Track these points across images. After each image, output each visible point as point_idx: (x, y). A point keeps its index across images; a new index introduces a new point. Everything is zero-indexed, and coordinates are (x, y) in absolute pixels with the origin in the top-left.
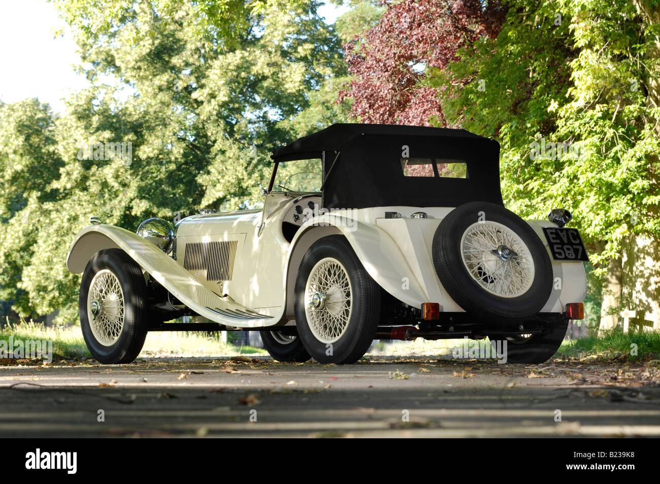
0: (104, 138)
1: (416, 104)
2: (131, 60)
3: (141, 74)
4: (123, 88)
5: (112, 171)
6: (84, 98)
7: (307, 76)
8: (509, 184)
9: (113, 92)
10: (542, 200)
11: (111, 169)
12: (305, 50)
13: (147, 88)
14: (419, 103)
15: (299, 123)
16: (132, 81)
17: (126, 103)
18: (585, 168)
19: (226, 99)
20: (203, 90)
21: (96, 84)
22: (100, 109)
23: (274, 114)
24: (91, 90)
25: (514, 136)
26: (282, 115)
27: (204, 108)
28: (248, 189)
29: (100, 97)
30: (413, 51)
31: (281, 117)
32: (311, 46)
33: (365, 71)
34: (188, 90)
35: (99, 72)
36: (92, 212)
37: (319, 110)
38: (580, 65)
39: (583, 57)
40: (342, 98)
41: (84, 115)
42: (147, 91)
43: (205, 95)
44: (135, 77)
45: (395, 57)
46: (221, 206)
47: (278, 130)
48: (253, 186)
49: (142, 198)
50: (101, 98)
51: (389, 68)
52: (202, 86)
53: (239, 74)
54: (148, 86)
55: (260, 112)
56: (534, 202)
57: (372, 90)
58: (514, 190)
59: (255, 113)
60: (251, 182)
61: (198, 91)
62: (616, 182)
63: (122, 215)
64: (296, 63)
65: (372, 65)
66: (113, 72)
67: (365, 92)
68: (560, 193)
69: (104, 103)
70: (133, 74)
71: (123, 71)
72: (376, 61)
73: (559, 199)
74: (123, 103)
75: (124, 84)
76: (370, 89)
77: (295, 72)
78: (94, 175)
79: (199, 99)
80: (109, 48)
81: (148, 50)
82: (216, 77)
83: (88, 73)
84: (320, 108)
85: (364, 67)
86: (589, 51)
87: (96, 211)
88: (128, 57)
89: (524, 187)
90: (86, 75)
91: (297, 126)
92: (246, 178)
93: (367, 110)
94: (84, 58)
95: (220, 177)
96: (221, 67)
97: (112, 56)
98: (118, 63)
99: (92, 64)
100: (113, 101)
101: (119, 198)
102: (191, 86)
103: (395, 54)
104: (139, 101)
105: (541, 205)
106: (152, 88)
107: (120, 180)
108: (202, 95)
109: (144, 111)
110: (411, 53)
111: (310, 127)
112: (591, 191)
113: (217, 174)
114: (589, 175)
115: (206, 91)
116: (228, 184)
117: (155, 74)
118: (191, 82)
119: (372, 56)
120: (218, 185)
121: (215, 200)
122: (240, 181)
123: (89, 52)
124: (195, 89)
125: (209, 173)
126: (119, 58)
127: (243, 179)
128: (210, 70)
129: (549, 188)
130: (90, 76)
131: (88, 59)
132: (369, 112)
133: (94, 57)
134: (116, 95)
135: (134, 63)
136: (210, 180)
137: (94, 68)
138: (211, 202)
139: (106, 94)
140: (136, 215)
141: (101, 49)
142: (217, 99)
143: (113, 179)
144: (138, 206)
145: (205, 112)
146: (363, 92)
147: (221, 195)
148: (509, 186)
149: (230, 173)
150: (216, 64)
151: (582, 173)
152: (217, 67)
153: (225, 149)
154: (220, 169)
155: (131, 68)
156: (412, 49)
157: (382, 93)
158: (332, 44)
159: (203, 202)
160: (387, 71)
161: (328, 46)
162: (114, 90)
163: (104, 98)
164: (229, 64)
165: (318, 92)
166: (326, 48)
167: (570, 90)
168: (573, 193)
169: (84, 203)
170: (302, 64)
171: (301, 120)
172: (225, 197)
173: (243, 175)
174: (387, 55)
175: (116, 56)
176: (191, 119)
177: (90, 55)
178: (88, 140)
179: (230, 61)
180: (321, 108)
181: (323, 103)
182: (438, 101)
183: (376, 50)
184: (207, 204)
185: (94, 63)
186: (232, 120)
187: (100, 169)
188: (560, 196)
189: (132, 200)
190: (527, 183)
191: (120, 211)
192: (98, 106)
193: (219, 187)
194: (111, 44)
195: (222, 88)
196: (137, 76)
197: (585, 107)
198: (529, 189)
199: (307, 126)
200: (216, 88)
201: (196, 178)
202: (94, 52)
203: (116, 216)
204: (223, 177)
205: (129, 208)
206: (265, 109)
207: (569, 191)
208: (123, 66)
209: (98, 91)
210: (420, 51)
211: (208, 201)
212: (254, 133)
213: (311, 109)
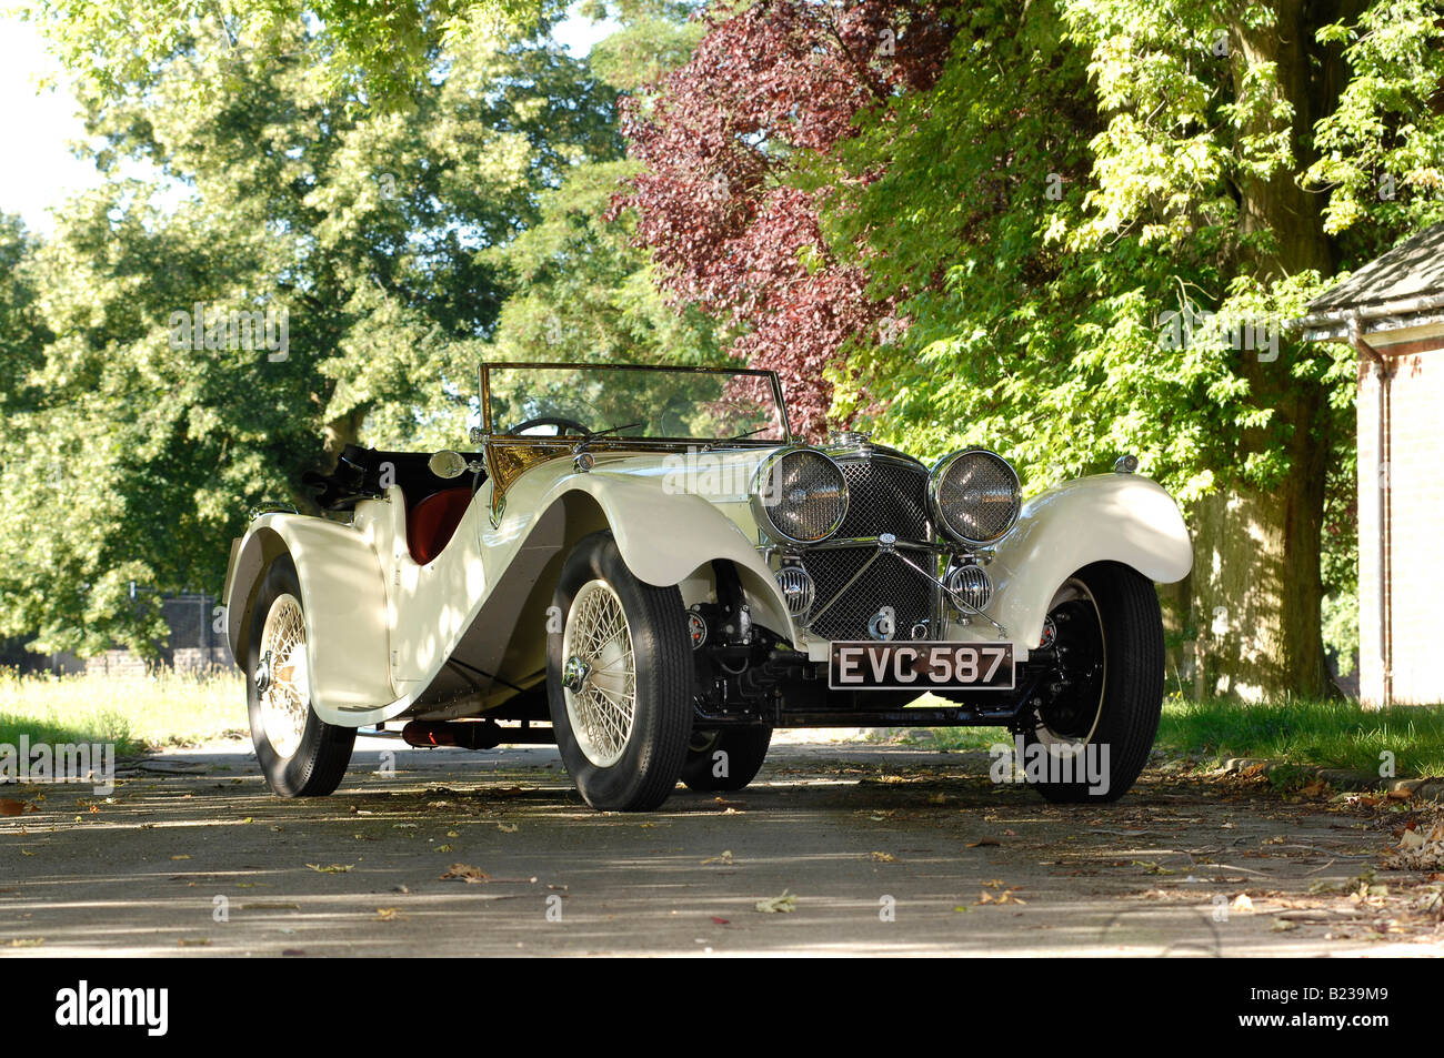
0: (132, 286)
1: (768, 220)
2: (184, 131)
3: (205, 158)
4: (169, 186)
5: (149, 351)
6: (91, 206)
7: (533, 160)
8: (964, 388)
9: (148, 195)
10: (1030, 419)
11: (146, 346)
12: (529, 109)
13: (216, 186)
14: (775, 219)
15: (521, 255)
16: (187, 172)
17: (175, 215)
18: (1119, 352)
19: (372, 207)
20: (327, 190)
21: (117, 178)
22: (123, 229)
23: (469, 235)
24: (106, 191)
25: (970, 288)
26: (486, 238)
27: (329, 225)
28: (419, 385)
29: (124, 204)
30: (760, 115)
31: (484, 241)
32: (542, 102)
33: (664, 155)
34: (299, 188)
35: (120, 155)
36: (109, 431)
37: (559, 228)
38: (1110, 145)
39: (1117, 130)
40: (618, 210)
41: (91, 242)
42: (215, 191)
43: (331, 200)
44: (192, 163)
45: (723, 125)
46: (366, 419)
47: (480, 268)
48: (429, 380)
49: (207, 404)
50: (125, 208)
51: (712, 149)
52: (324, 182)
53: (398, 157)
54: (218, 183)
55: (440, 232)
56: (1014, 423)
57: (679, 193)
58: (975, 398)
59: (431, 234)
60: (426, 372)
61: (316, 191)
62: (1183, 382)
63: (168, 439)
64: (513, 135)
65: (677, 142)
66: (149, 154)
67: (664, 198)
68: (1068, 403)
69: (130, 217)
70: (189, 157)
71: (168, 152)
72: (686, 135)
73: (1067, 416)
74: (170, 216)
75: (170, 179)
76: (674, 192)
77: (509, 153)
78: (112, 359)
79: (319, 208)
80: (140, 106)
81: (219, 111)
82: (352, 165)
83: (99, 157)
84: (561, 223)
85: (662, 146)
86: (1128, 117)
87: (117, 430)
88: (178, 125)
89: (996, 392)
90: (94, 161)
91: (516, 261)
92: (415, 363)
93: (668, 233)
94: (91, 127)
95: (362, 362)
96: (363, 145)
97: (148, 124)
98: (158, 136)
99: (106, 139)
100: (148, 212)
101: (161, 405)
102: (304, 181)
103: (724, 120)
104: (201, 211)
105: (1029, 430)
106: (225, 186)
107: (163, 369)
108: (325, 200)
109: (212, 232)
110: (757, 118)
111: (542, 262)
112: (1129, 399)
113: (356, 357)
114: (1128, 368)
115: (333, 192)
116: (379, 377)
117: (233, 157)
118: (305, 173)
119: (676, 125)
120: (359, 378)
121: (353, 406)
122: (402, 370)
123: (101, 115)
124: (312, 187)
125: (340, 354)
126: (160, 127)
127: (409, 366)
128: (340, 150)
129: (1045, 393)
130: (103, 162)
131: (99, 129)
132: (671, 238)
133: (110, 125)
134: (154, 201)
135: (190, 136)
136: (343, 368)
137: (110, 147)
138: (344, 411)
139: (135, 197)
140: (196, 438)
141: (126, 110)
142: (355, 207)
143: (148, 368)
144: (201, 421)
145: (331, 234)
146: (660, 196)
147: (364, 396)
148: (963, 392)
149: (383, 353)
150: (352, 138)
151: (1113, 365)
152: (353, 145)
153: (373, 306)
154: (363, 346)
155: (183, 147)
156: (760, 111)
157: (697, 200)
158: (584, 97)
159: (328, 411)
160: (709, 155)
161: (576, 101)
162: (149, 189)
163: (131, 206)
164: (378, 138)
165: (558, 192)
166: (572, 105)
167: (1090, 195)
168: (1094, 403)
169: (93, 416)
170: (523, 135)
171: (524, 248)
172: (372, 402)
173: (408, 358)
174: (709, 122)
175: (155, 124)
176: (302, 247)
177: (103, 120)
178: (100, 289)
179: (380, 132)
180: (564, 225)
181: (569, 215)
182: (811, 215)
183: (686, 112)
184: (336, 415)
185: (110, 136)
186: (385, 247)
187: (124, 347)
188: (1068, 410)
189: (187, 408)
190: (1000, 384)
191: (165, 432)
192: (119, 222)
193: (361, 381)
194: (144, 100)
195: (365, 185)
196: (196, 162)
197: (1120, 229)
198: (1004, 397)
199: (536, 259)
200: (353, 186)
201: (315, 365)
202: (111, 116)
203: (157, 440)
204: (369, 360)
205: (182, 425)
206: (450, 226)
207: (1086, 399)
208: (168, 143)
209: (118, 193)
210: (776, 113)
211: (338, 409)
212: (431, 273)
213: (546, 226)
